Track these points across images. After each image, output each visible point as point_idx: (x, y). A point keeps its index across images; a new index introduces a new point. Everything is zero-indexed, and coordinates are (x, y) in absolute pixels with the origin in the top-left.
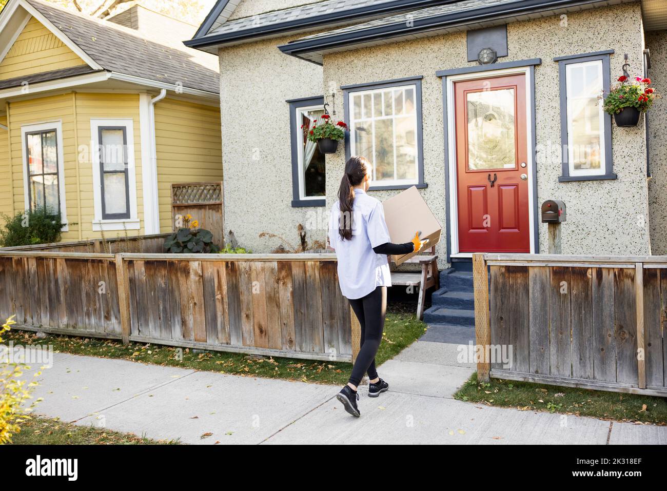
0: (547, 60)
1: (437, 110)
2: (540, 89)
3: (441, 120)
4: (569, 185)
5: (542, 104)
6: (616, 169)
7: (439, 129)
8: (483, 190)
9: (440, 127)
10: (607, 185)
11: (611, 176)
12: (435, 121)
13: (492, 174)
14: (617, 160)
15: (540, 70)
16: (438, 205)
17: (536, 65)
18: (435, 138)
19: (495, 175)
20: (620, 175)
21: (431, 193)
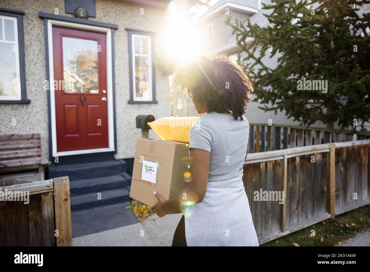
0: (121, 28)
1: (39, 43)
2: (117, 45)
3: (42, 51)
4: (134, 106)
5: (118, 54)
6: (157, 98)
7: (40, 58)
8: (76, 107)
9: (42, 57)
10: (153, 106)
11: (154, 102)
12: (36, 52)
13: (83, 97)
14: (158, 93)
15: (117, 33)
16: (40, 117)
17: (114, 29)
18: (37, 65)
19: (85, 97)
20: (159, 101)
21: (34, 108)
